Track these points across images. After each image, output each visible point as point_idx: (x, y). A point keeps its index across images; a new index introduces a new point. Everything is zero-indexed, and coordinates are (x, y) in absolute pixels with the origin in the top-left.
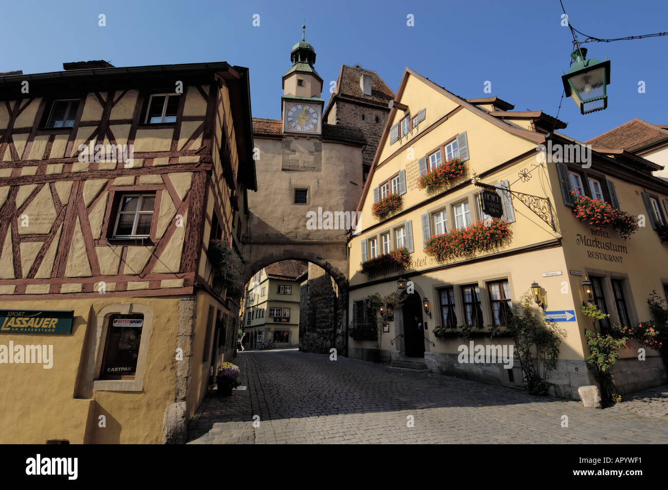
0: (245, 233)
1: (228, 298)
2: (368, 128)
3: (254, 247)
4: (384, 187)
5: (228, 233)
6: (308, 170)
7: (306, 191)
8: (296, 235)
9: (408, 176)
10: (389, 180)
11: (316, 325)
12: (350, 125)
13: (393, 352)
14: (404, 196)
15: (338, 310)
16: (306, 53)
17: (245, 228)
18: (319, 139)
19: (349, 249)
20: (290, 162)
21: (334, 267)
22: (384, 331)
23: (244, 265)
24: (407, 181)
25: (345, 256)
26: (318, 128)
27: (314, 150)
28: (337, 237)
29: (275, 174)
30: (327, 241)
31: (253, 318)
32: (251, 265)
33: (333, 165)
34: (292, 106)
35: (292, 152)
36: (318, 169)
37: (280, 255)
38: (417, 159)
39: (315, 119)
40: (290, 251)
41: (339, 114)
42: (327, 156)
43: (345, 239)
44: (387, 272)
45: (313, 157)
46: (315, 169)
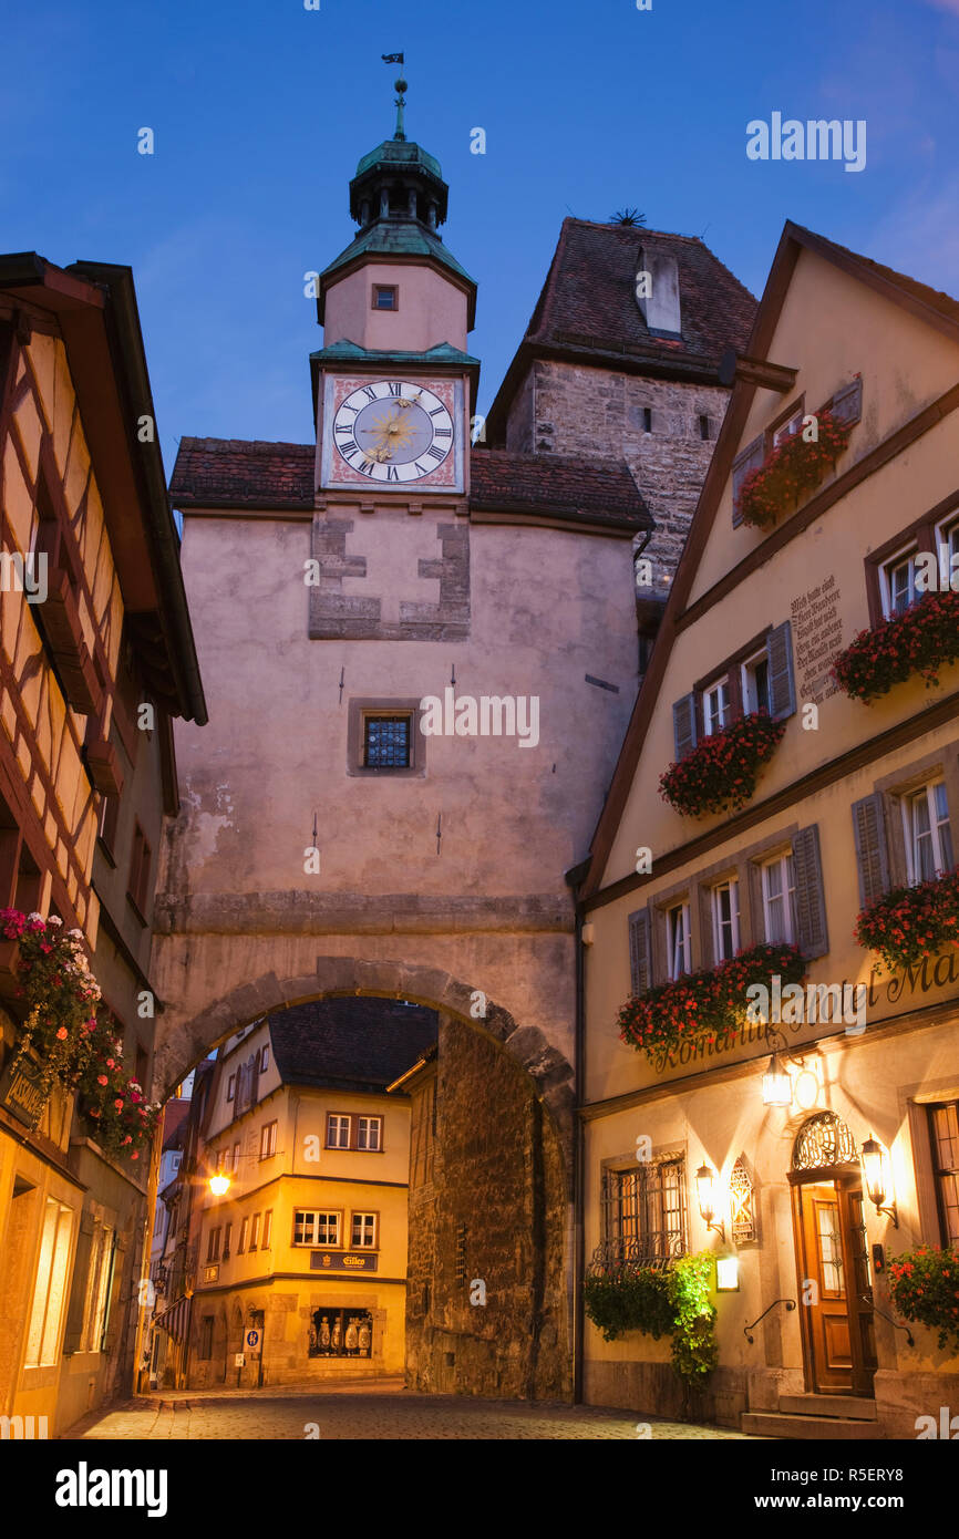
0: (163, 891)
1: (79, 1141)
2: (669, 461)
3: (202, 944)
5: (73, 886)
6: (414, 635)
7: (407, 720)
8: (367, 896)
9: (801, 648)
10: (730, 667)
11: (467, 1272)
12: (593, 452)
13: (753, 1376)
14: (788, 728)
15: (547, 1207)
16: (409, 183)
17: (163, 872)
18: (458, 510)
19: (582, 948)
20: (342, 606)
21: (524, 1023)
22: (720, 1287)
23: (162, 1016)
24: (796, 666)
25: (568, 980)
26: (452, 468)
27: (439, 556)
28: (534, 903)
29: (282, 654)
30: (494, 920)
31: (227, 1254)
32: (190, 1019)
33: (517, 613)
34: (353, 389)
35: (352, 568)
36: (458, 628)
37: (304, 979)
38: (832, 578)
39: (441, 433)
40: (345, 961)
41: (548, 410)
42: (492, 578)
43: (568, 911)
44: (730, 1041)
45: (436, 583)
46: (446, 629)
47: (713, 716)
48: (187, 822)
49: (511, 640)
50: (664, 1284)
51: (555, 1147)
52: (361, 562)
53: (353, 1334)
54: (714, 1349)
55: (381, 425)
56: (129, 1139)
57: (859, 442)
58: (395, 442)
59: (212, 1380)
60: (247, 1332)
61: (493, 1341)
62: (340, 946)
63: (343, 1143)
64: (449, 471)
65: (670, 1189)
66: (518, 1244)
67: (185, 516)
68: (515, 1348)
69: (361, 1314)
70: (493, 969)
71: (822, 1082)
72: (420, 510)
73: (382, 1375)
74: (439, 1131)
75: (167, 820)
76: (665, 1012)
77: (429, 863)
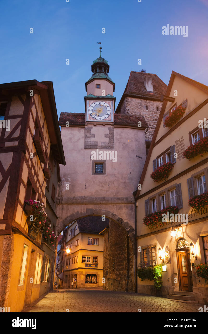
0: (58, 196)
1: (43, 243)
2: (151, 115)
3: (65, 206)
4: (160, 159)
5: (42, 195)
6: (104, 148)
7: (103, 164)
8: (96, 197)
9: (177, 150)
10: (163, 153)
11: (115, 268)
12: (137, 114)
13: (169, 288)
14: (175, 165)
15: (130, 256)
16: (102, 65)
17: (58, 193)
18: (112, 125)
19: (136, 207)
20: (90, 143)
21: (125, 221)
22: (163, 271)
23: (58, 220)
25: (133, 213)
26: (111, 117)
27: (109, 133)
28: (127, 198)
29: (79, 152)
30: (119, 202)
31: (70, 264)
32: (63, 220)
33: (123, 144)
34: (92, 103)
35: (92, 136)
36: (112, 147)
37: (84, 213)
38: (183, 137)
39: (109, 111)
40: (92, 210)
41: (128, 106)
42: (118, 137)
43: (133, 200)
44: (164, 224)
45: (108, 139)
46: (110, 147)
47: (160, 163)
48: (62, 183)
49: (122, 149)
50: (152, 270)
51: (131, 244)
52: (94, 135)
53: (93, 279)
54: (162, 283)
55: (98, 110)
56: (52, 242)
57: (187, 111)
58: (100, 112)
59: (67, 287)
60: (74, 278)
61: (120, 281)
62: (91, 207)
63: (91, 243)
64: (110, 118)
65: (153, 252)
66: (124, 263)
67: (61, 127)
68: (124, 282)
69: (95, 275)
70: (119, 211)
71: (182, 232)
72: (105, 125)
73: (99, 287)
74: (109, 241)
75: (58, 183)
76: (152, 219)
77: (107, 191)
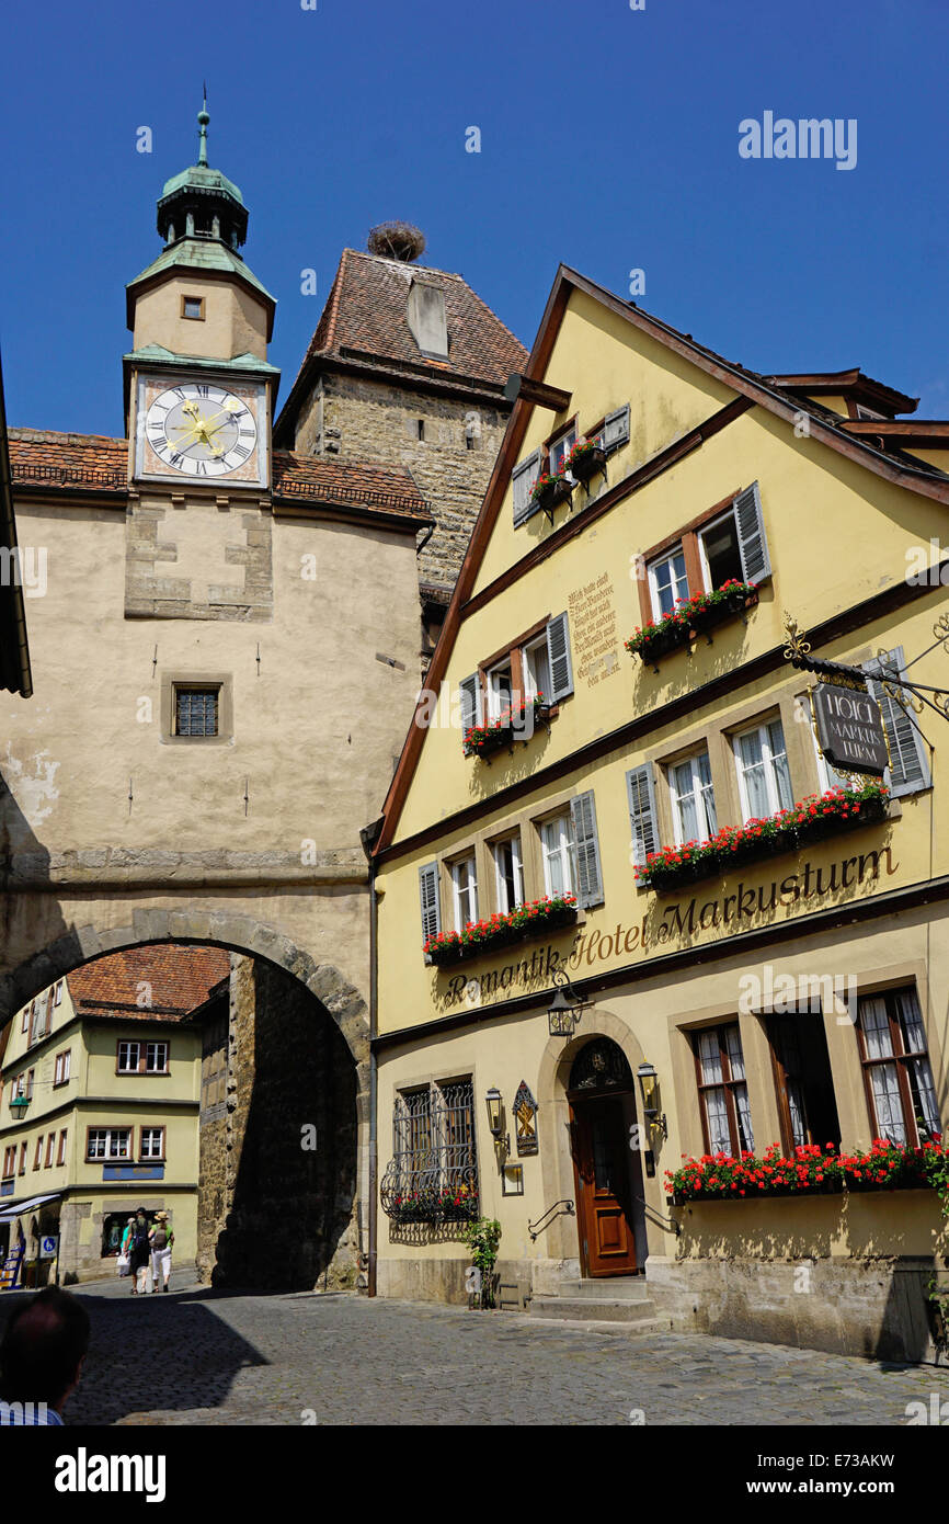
2: (438, 467)
3: (20, 903)
6: (222, 616)
7: (215, 693)
8: (181, 853)
9: (578, 635)
10: (510, 651)
12: (374, 456)
13: (537, 1267)
14: (566, 705)
16: (212, 206)
18: (262, 504)
19: (376, 897)
20: (154, 588)
21: (323, 965)
22: (507, 1191)
24: (573, 651)
26: (256, 465)
27: (244, 543)
28: (331, 857)
29: (98, 631)
30: (296, 872)
31: (22, 1170)
32: (11, 970)
33: (315, 597)
34: (163, 389)
35: (164, 553)
36: (261, 610)
37: (119, 930)
38: (606, 575)
39: (245, 433)
40: (160, 912)
41: (335, 417)
42: (292, 565)
43: (362, 865)
45: (242, 568)
46: (250, 611)
49: (310, 622)
52: (172, 548)
57: (628, 459)
60: (44, 1239)
63: (133, 1068)
64: (253, 468)
70: (295, 917)
72: (226, 502)
77: (236, 823)
